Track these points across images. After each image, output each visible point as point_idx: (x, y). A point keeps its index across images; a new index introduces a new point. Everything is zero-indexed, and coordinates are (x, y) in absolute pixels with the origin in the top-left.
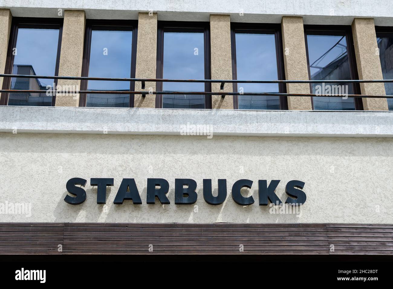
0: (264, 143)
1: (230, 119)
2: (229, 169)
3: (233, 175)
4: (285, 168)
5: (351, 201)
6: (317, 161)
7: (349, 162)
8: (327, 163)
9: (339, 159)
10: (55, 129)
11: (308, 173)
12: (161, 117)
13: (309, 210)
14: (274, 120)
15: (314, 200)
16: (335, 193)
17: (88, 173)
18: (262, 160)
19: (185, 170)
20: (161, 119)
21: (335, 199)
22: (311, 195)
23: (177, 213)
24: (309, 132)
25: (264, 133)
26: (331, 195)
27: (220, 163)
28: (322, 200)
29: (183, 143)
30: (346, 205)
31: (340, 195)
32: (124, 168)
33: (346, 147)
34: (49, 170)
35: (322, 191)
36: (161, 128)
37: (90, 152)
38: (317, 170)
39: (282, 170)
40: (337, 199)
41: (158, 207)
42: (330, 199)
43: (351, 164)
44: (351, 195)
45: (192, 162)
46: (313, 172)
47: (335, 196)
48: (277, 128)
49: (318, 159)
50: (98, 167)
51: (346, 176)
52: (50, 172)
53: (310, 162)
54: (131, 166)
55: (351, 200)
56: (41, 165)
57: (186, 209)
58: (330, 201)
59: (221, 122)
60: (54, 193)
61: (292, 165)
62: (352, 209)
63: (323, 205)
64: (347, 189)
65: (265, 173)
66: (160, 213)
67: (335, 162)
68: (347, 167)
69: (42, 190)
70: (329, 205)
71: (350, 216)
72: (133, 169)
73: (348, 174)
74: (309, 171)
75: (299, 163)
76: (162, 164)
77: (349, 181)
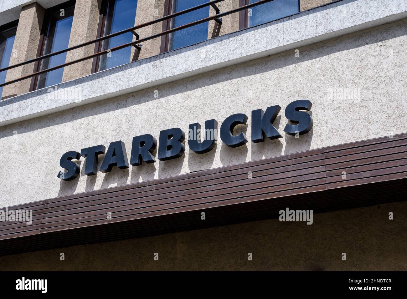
0: (267, 64)
1: (224, 45)
2: (224, 107)
3: (228, 112)
4: (292, 89)
5: (381, 112)
6: (334, 69)
7: (380, 58)
8: (347, 68)
9: (365, 58)
10: (58, 106)
11: (321, 88)
12: (152, 65)
13: (320, 136)
14: (276, 31)
15: (328, 121)
16: (358, 105)
17: (85, 144)
18: (263, 86)
19: (177, 119)
20: (152, 68)
21: (357, 114)
22: (323, 116)
23: (165, 171)
24: (320, 33)
25: (263, 52)
26: (351, 110)
27: (214, 101)
28: (338, 120)
29: (177, 89)
30: (372, 120)
31: (365, 107)
32: (117, 132)
33: (375, 39)
34: (53, 150)
35: (339, 108)
36: (151, 78)
37: (89, 122)
38: (334, 80)
39: (288, 91)
40: (360, 113)
41: (147, 168)
42: (349, 115)
43: (382, 61)
44: (380, 104)
45: (185, 108)
46: (328, 84)
47: (357, 109)
48: (278, 40)
49: (336, 66)
50: (95, 136)
51: (375, 78)
52: (53, 151)
53: (324, 72)
54: (124, 128)
55: (379, 111)
56: (48, 147)
57: (174, 165)
58: (349, 119)
59: (214, 52)
60: (55, 173)
61: (300, 82)
62: (381, 123)
63: (339, 125)
64: (374, 96)
65: (266, 101)
66: (147, 174)
67: (359, 64)
68: (376, 67)
69: (45, 171)
70: (348, 124)
71: (378, 133)
72: (126, 131)
73: (377, 75)
74: (323, 85)
75: (309, 78)
76: (155, 118)
77: (379, 85)
